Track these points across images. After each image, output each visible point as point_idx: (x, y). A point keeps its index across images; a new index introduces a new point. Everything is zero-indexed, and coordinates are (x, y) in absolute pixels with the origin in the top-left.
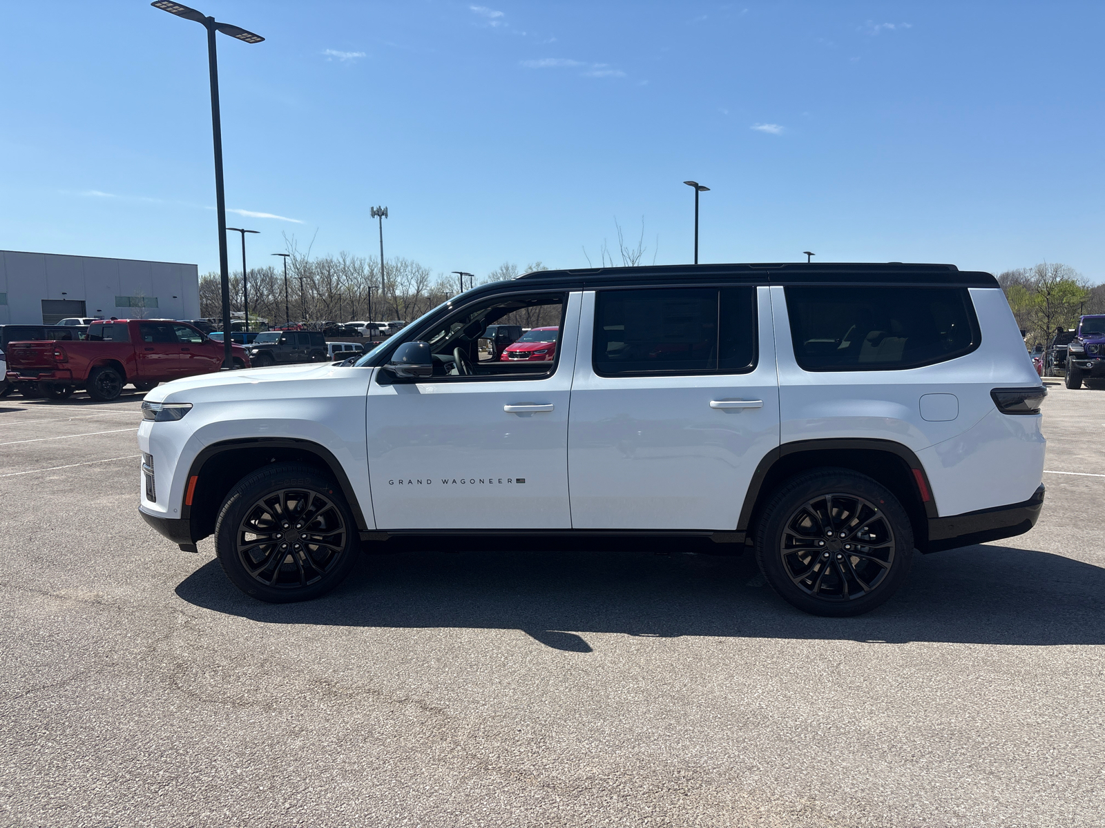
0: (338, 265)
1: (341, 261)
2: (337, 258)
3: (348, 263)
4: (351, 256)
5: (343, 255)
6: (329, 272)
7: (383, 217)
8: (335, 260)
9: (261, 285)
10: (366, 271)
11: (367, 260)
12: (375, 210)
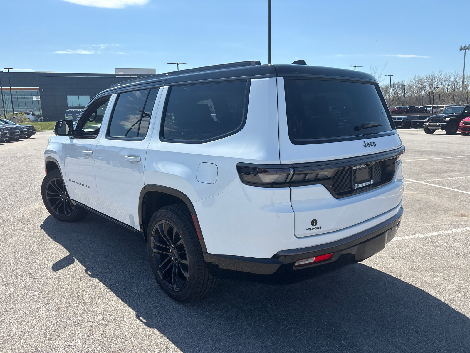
0: (438, 77)
1: (439, 75)
2: (437, 74)
3: (443, 76)
4: (445, 72)
5: (441, 72)
6: (432, 81)
7: (467, 50)
8: (436, 75)
9: (397, 89)
10: (452, 79)
11: (454, 74)
12: (462, 47)
